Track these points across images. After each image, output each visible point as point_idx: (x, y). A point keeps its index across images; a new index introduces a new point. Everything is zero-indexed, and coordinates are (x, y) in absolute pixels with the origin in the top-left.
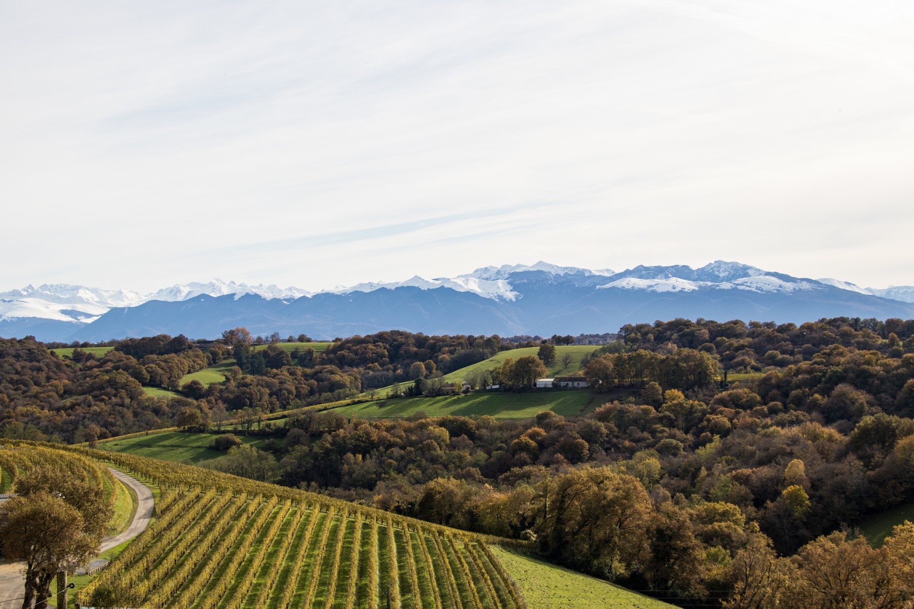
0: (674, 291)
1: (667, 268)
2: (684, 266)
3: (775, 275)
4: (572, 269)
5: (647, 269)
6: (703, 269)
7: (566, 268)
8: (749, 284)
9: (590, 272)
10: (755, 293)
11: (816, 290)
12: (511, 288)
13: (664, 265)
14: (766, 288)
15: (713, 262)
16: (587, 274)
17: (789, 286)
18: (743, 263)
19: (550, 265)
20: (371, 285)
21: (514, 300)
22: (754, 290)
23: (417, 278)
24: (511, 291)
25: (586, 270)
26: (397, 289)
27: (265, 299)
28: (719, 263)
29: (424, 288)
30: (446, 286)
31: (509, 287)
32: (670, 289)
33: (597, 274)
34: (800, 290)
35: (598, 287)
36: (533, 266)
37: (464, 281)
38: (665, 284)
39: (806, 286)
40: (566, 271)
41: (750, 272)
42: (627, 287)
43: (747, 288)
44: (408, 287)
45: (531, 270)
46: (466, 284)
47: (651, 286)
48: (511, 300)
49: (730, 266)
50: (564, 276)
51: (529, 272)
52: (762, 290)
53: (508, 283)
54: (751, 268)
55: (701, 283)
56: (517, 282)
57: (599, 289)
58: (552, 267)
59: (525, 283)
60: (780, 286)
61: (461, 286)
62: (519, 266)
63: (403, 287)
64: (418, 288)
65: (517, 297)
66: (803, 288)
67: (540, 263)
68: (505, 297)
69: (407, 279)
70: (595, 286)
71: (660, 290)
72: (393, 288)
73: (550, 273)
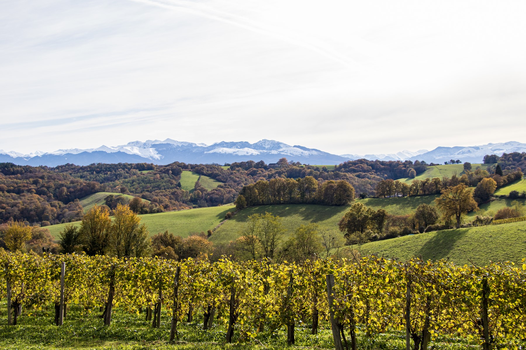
0: (247, 155)
1: (237, 143)
2: (245, 142)
3: (299, 147)
4: (185, 143)
5: (226, 143)
6: (256, 144)
7: (182, 142)
8: (286, 151)
9: (195, 144)
10: (290, 156)
11: (320, 155)
12: (157, 152)
13: (235, 141)
14: (295, 153)
15: (261, 140)
16: (194, 146)
17: (306, 153)
18: (277, 141)
19: (173, 140)
20: (77, 150)
21: (159, 159)
22: (289, 154)
23: (104, 146)
24: (157, 154)
25: (193, 143)
26: (93, 152)
27: (12, 157)
28: (265, 141)
29: (108, 152)
30: (122, 151)
31: (156, 152)
32: (245, 154)
33: (199, 146)
34: (312, 155)
35: (205, 152)
36: (164, 141)
37: (131, 148)
38: (242, 151)
39: (315, 153)
40: (182, 144)
41: (281, 145)
42: (222, 152)
43: (286, 154)
44: (100, 152)
45: (163, 143)
46: (132, 150)
47: (235, 152)
48: (158, 159)
49: (271, 142)
50: (181, 147)
51: (162, 144)
52: (293, 155)
53: (155, 150)
54: (281, 143)
55: (261, 151)
56: (160, 149)
57: (206, 154)
58: (175, 141)
59: (164, 150)
60: (302, 153)
61: (130, 151)
62: (156, 141)
63: (96, 151)
64: (105, 152)
65: (161, 157)
66: (313, 154)
67: (168, 139)
68: (154, 157)
69: (98, 147)
70: (204, 152)
71: (240, 154)
72: (90, 152)
73: (174, 145)
